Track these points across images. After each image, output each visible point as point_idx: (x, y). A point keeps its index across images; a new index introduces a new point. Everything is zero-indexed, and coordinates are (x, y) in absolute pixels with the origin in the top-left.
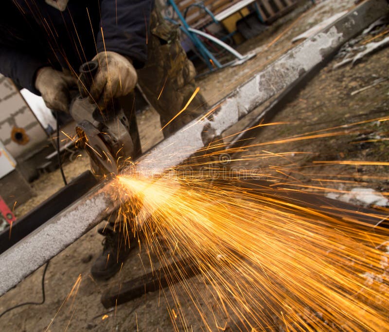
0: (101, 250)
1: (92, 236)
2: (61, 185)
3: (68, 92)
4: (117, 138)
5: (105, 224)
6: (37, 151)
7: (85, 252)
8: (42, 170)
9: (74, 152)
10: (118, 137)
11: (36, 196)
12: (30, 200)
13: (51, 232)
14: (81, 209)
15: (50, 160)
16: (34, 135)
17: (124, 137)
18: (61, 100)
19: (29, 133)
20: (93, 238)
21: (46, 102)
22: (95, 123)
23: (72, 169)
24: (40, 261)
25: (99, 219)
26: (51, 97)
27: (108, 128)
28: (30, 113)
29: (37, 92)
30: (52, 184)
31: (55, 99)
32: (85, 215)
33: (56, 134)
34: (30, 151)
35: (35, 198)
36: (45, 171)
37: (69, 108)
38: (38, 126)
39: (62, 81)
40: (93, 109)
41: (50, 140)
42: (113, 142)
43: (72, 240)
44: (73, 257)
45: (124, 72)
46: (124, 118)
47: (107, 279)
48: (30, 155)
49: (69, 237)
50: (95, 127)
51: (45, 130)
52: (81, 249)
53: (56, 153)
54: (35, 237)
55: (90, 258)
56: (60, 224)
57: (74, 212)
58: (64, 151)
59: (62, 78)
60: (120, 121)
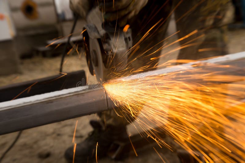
4: (114, 51)
7: (45, 148)
8: (38, 52)
17: (122, 52)
36: (41, 54)
38: (52, 8)
44: (31, 147)
46: (129, 38)
51: (57, 15)
52: (42, 143)
60: (123, 38)
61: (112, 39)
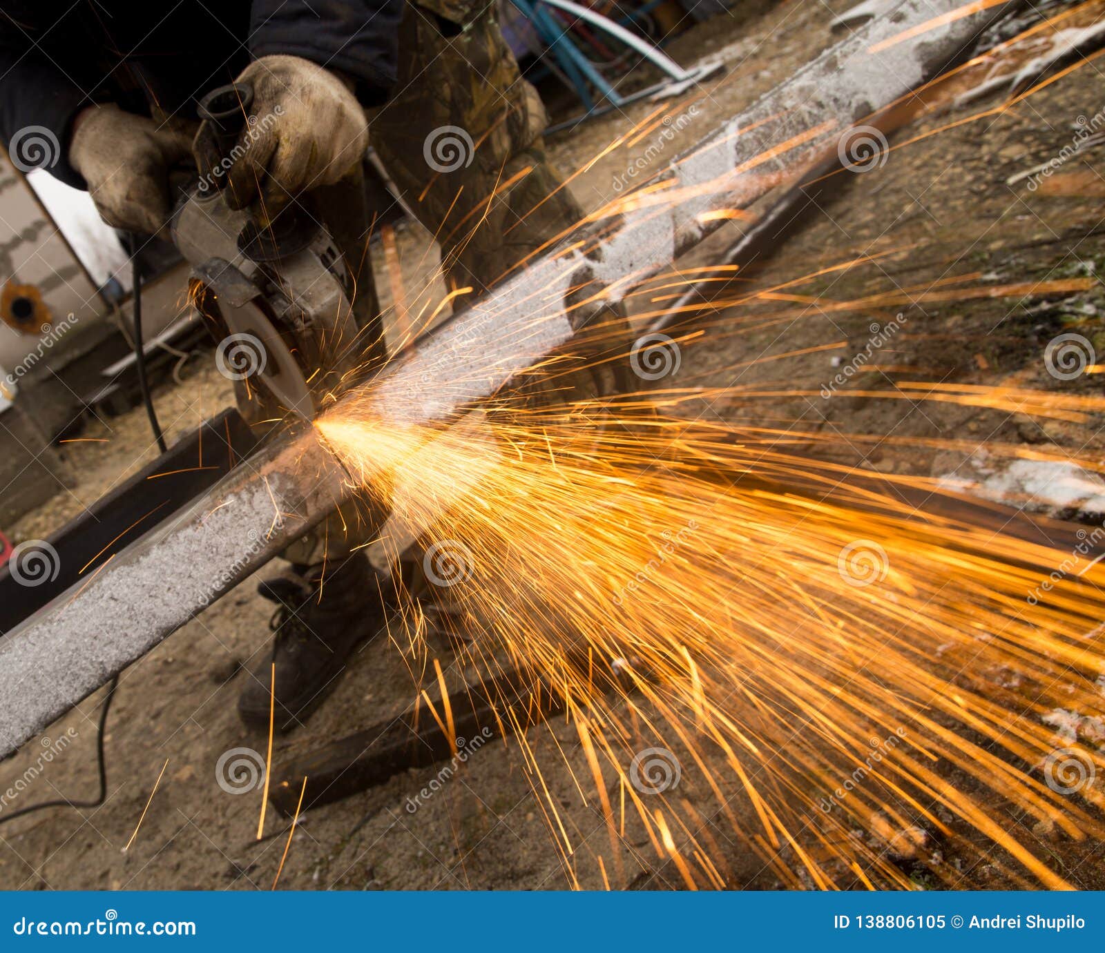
1: (239, 603)
2: (150, 453)
3: (166, 178)
4: (311, 311)
7: (221, 651)
8: (91, 409)
9: (185, 356)
10: (313, 305)
11: (73, 485)
12: (57, 499)
13: (123, 592)
14: (211, 521)
15: (116, 378)
16: (67, 305)
17: (333, 306)
18: (145, 202)
19: (53, 300)
20: (244, 608)
21: (100, 206)
22: (248, 266)
23: (180, 404)
24: (89, 677)
26: (116, 193)
28: (56, 241)
29: (75, 179)
30: (123, 450)
31: (128, 198)
32: (223, 541)
33: (129, 305)
34: (54, 352)
35: (70, 492)
36: (99, 411)
37: (168, 225)
38: (81, 278)
39: (146, 144)
40: (239, 226)
42: (299, 322)
43: (183, 615)
44: (185, 664)
45: (329, 116)
46: (330, 250)
48: (57, 364)
49: (174, 607)
50: (245, 278)
51: (101, 292)
52: (207, 642)
53: (132, 358)
55: (236, 667)
56: (149, 566)
57: (189, 531)
58: (159, 351)
59: (149, 136)
60: (318, 259)
61: (287, 278)
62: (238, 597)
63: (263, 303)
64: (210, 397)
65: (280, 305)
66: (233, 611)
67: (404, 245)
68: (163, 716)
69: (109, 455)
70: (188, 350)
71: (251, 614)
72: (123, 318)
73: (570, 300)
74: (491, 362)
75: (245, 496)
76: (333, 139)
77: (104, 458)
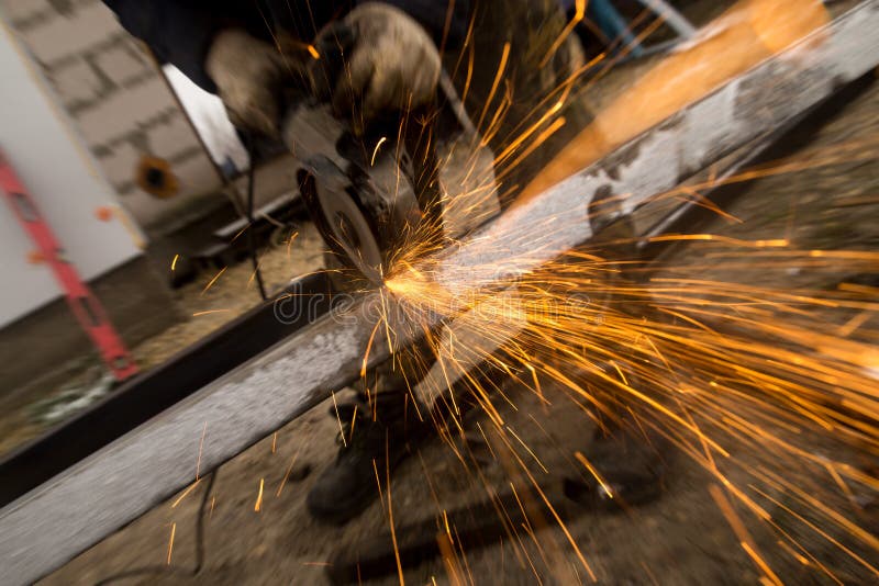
0: (331, 457)
1: (313, 421)
2: (251, 301)
3: (283, 92)
4: (388, 201)
5: (349, 393)
6: (194, 216)
7: (295, 458)
8: (204, 261)
9: (281, 225)
10: (390, 197)
11: (186, 319)
12: (174, 329)
13: (229, 402)
14: (303, 355)
15: (226, 239)
16: (191, 178)
17: (404, 199)
18: (263, 109)
19: (180, 172)
20: (316, 425)
21: (228, 108)
22: (342, 163)
23: (276, 264)
24: (198, 467)
25: (340, 380)
26: (242, 97)
27: (368, 177)
28: (184, 125)
29: (209, 86)
30: (228, 296)
31: (252, 104)
32: (310, 370)
33: (244, 181)
34: (178, 214)
35: (183, 325)
36: (211, 264)
37: (280, 127)
38: (203, 159)
39: (269, 65)
40: (337, 133)
41: (228, 193)
42: (378, 208)
43: (274, 425)
44: (266, 466)
45: (413, 56)
47: (343, 523)
48: (178, 224)
49: (269, 416)
50: (340, 171)
51: (217, 167)
53: (243, 223)
54: (193, 410)
55: (306, 471)
56: (253, 385)
57: (284, 360)
58: (262, 220)
61: (372, 176)
62: (312, 416)
63: (353, 192)
64: (299, 260)
65: (365, 195)
66: (307, 427)
67: (461, 153)
68: (247, 504)
69: (216, 299)
70: (284, 222)
71: (322, 429)
72: (236, 193)
73: (591, 210)
74: (527, 250)
75: (330, 337)
76: (415, 72)
77: (212, 300)
